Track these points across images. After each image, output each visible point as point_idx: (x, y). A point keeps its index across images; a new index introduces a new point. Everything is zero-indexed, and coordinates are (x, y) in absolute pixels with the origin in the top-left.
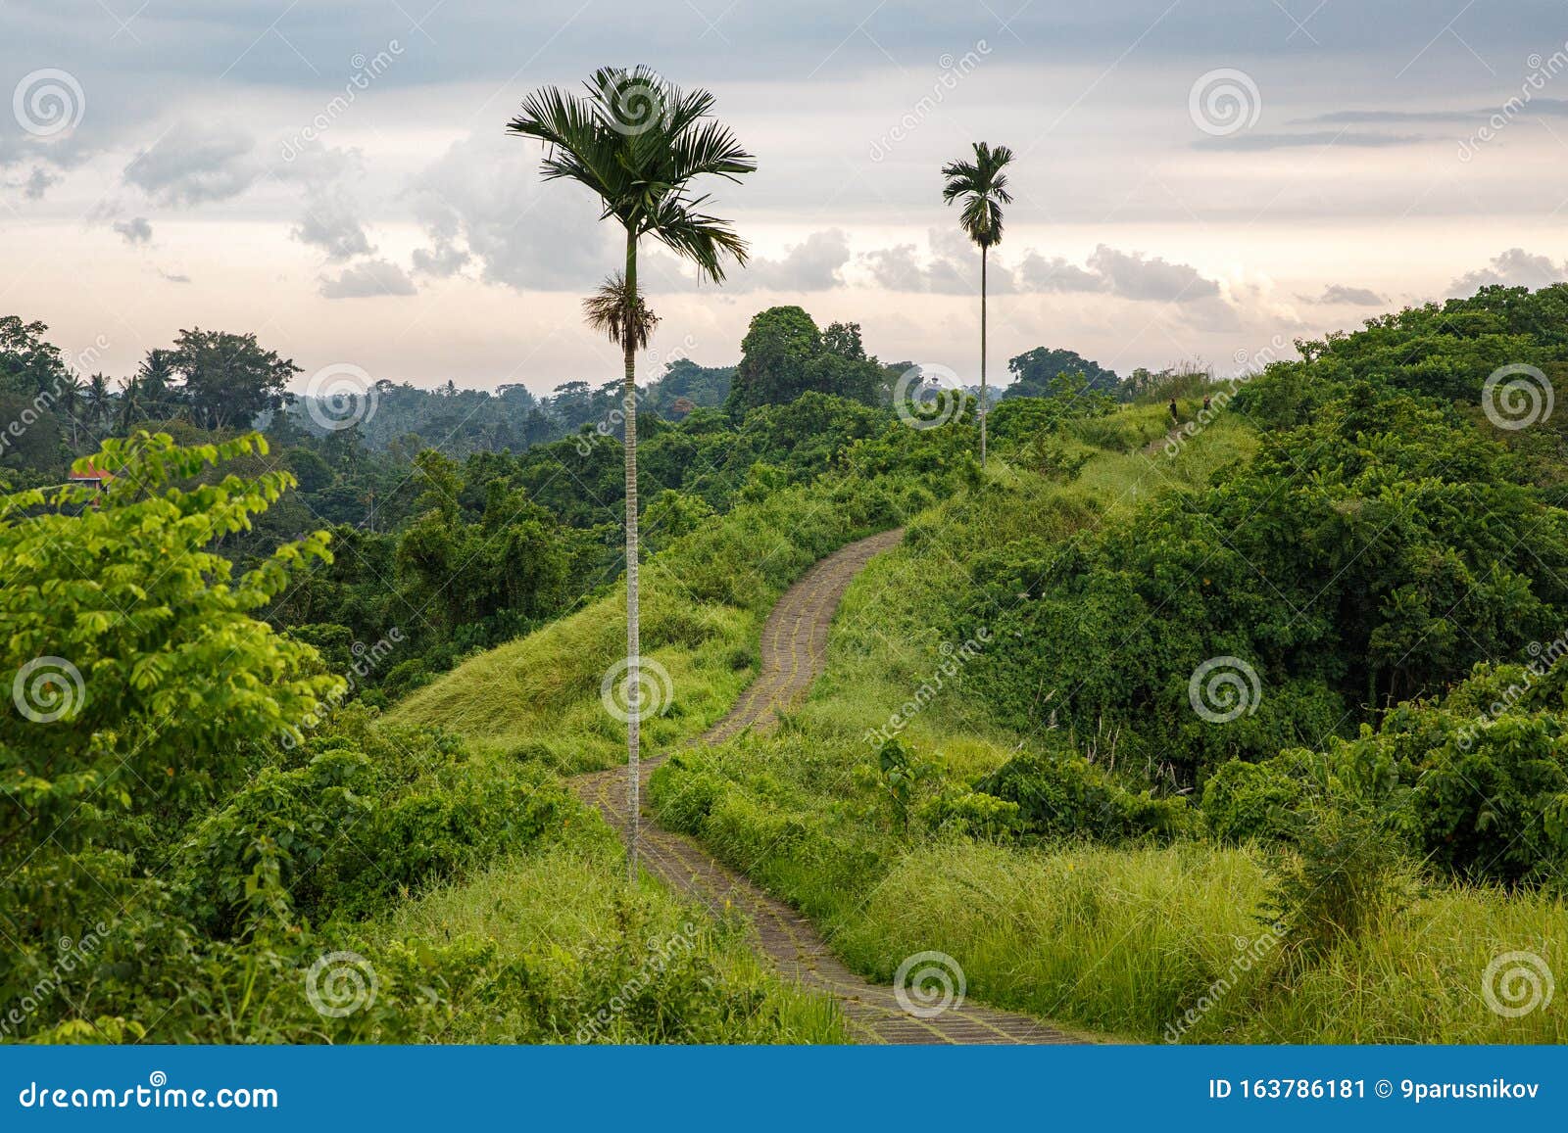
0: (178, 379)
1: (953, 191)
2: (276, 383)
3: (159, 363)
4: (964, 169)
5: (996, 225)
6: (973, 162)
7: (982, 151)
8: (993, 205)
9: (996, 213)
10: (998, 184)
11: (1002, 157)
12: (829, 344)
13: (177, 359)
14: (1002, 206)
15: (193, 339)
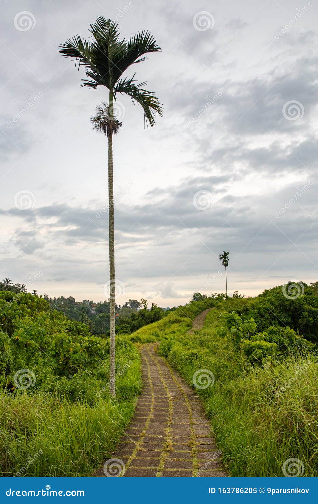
0: (129, 305)
1: (221, 259)
2: (140, 305)
3: (127, 303)
4: (222, 255)
5: (227, 263)
6: (223, 254)
7: (225, 253)
8: (227, 260)
9: (227, 262)
10: (227, 257)
11: (228, 254)
12: (203, 297)
13: (129, 303)
14: (228, 261)
15: (130, 300)
